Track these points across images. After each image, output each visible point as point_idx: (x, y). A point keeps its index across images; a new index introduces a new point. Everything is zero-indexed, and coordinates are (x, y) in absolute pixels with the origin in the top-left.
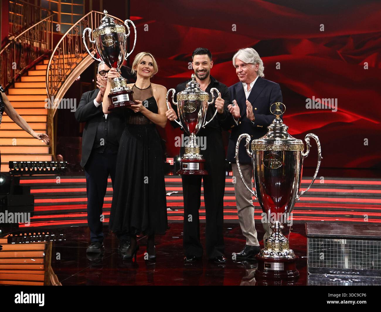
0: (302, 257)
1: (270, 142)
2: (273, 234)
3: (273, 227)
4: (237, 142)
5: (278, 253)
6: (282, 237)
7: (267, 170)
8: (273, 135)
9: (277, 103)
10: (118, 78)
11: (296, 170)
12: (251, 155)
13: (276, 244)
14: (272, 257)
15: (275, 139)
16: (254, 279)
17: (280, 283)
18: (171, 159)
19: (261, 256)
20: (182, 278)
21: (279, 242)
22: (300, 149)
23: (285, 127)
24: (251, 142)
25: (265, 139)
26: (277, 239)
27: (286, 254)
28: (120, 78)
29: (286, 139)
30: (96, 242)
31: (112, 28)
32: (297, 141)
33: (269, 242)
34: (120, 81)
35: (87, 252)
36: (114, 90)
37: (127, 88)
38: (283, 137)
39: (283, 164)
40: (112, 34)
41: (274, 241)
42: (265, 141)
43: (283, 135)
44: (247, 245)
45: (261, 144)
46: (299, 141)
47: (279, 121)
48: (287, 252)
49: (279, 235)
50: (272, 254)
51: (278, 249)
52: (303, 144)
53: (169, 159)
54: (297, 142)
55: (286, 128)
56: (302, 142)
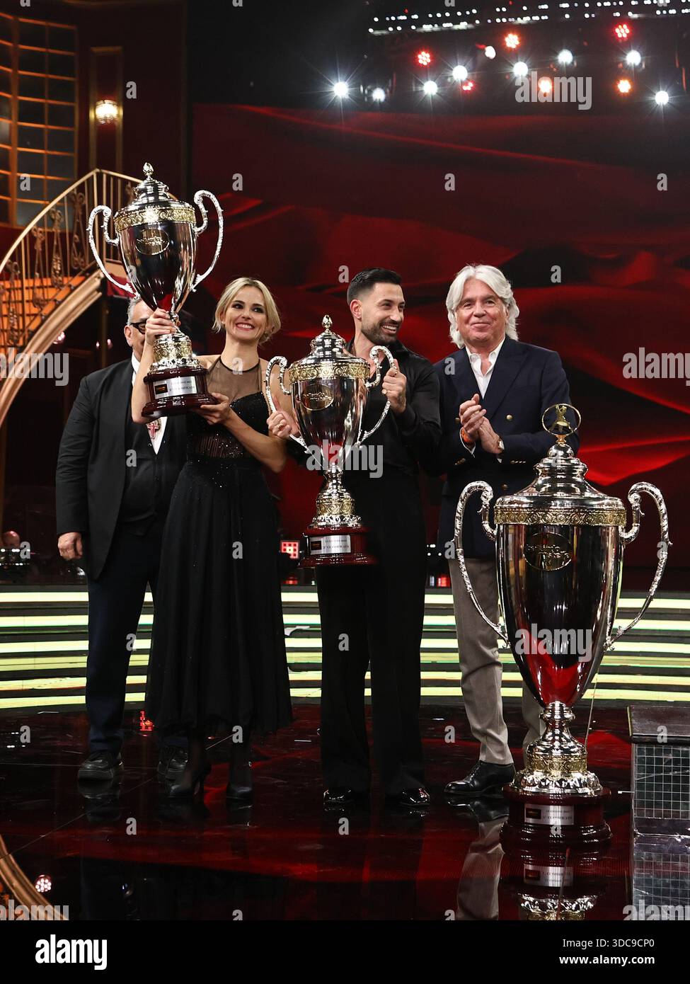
0: (620, 792)
1: (541, 504)
2: (546, 733)
3: (548, 715)
4: (458, 502)
5: (560, 782)
6: (568, 741)
7: (533, 571)
8: (548, 485)
9: (560, 407)
10: (171, 335)
11: (606, 575)
12: (493, 535)
13: (555, 760)
14: (545, 790)
15: (555, 495)
16: (499, 846)
17: (564, 856)
18: (292, 543)
19: (518, 790)
20: (318, 845)
21: (562, 753)
22: (616, 523)
23: (578, 465)
24: (493, 502)
25: (528, 495)
26: (557, 747)
27: (578, 785)
28: (176, 336)
29: (581, 495)
30: (102, 751)
31: (162, 210)
32: (608, 500)
33: (538, 755)
34: (176, 344)
35: (79, 776)
36: (159, 365)
37: (192, 360)
38: (573, 490)
39: (575, 558)
40: (161, 225)
41: (549, 750)
42: (529, 501)
43: (573, 485)
44: (481, 761)
45: (519, 508)
46: (615, 502)
47: (564, 449)
48: (582, 780)
49: (563, 736)
50: (543, 784)
51: (560, 772)
52: (623, 508)
53: (287, 543)
54: (609, 505)
55: (580, 468)
56: (620, 503)
